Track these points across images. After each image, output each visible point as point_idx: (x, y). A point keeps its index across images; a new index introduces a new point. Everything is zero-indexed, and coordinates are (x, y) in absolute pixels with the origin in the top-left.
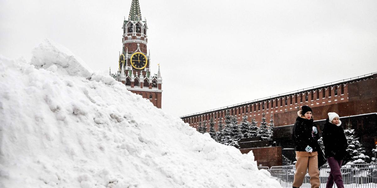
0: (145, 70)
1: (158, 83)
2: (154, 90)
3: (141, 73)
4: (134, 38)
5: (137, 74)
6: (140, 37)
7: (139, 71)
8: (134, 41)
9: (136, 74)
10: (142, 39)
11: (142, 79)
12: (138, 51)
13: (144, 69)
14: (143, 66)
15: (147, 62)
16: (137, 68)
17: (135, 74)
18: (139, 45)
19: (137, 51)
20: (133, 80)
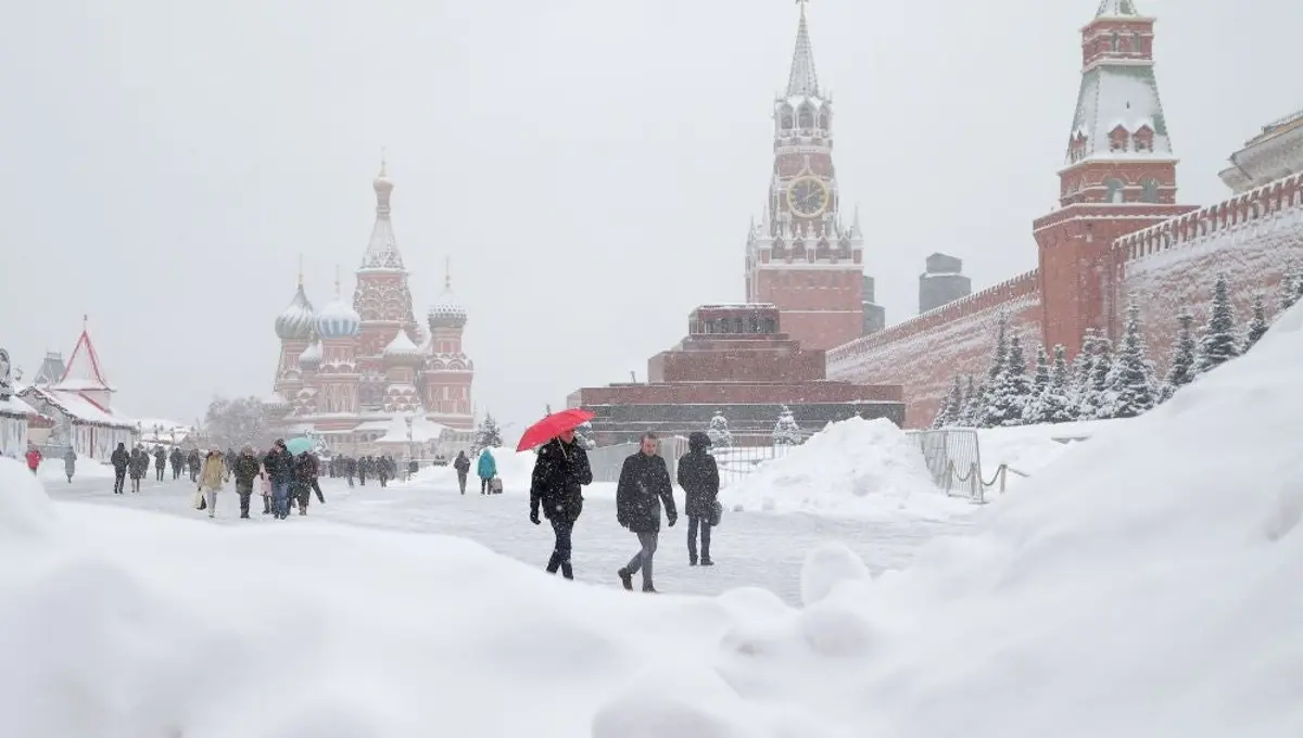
0: (824, 218)
1: (853, 248)
2: (845, 265)
3: (811, 228)
4: (795, 141)
5: (799, 231)
6: (809, 138)
7: (804, 222)
8: (795, 149)
9: (796, 229)
10: (816, 142)
11: (811, 241)
12: (807, 174)
13: (820, 216)
14: (818, 207)
15: (827, 199)
16: (802, 215)
17: (794, 231)
18: (807, 157)
19: (802, 172)
20: (789, 246)
